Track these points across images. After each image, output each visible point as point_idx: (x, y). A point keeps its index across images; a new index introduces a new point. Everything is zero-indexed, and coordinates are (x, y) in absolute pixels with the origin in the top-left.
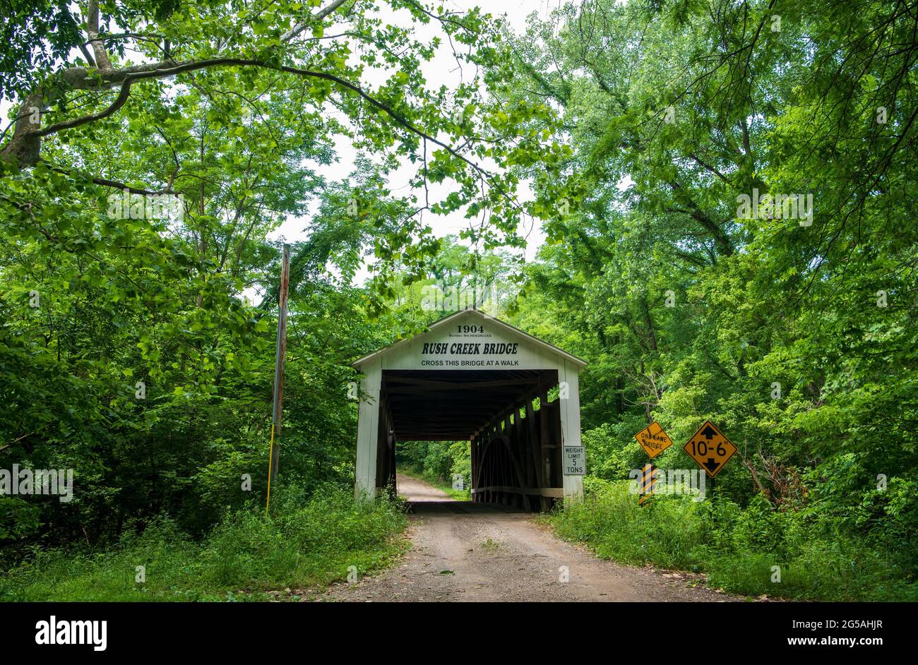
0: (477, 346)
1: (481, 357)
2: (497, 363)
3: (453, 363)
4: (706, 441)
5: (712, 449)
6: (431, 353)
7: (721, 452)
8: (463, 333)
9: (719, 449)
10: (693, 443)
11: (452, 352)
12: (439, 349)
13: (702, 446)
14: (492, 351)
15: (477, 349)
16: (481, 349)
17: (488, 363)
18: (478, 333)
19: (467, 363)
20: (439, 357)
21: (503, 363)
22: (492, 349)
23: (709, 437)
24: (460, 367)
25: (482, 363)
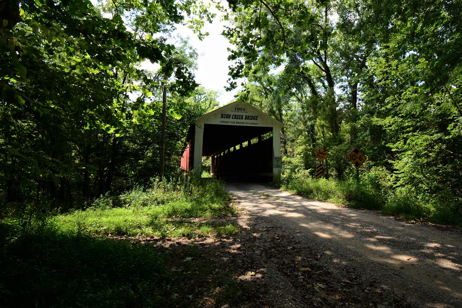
0: (242, 116)
1: (244, 121)
2: (250, 124)
3: (232, 122)
4: (355, 155)
5: (357, 158)
6: (224, 118)
7: (361, 159)
8: (237, 111)
9: (360, 158)
10: (351, 155)
11: (233, 118)
12: (227, 116)
13: (354, 156)
14: (248, 119)
15: (242, 118)
16: (244, 117)
17: (246, 123)
18: (243, 111)
19: (238, 123)
20: (227, 120)
21: (252, 123)
22: (248, 118)
23: (357, 153)
24: (235, 124)
25: (244, 123)
